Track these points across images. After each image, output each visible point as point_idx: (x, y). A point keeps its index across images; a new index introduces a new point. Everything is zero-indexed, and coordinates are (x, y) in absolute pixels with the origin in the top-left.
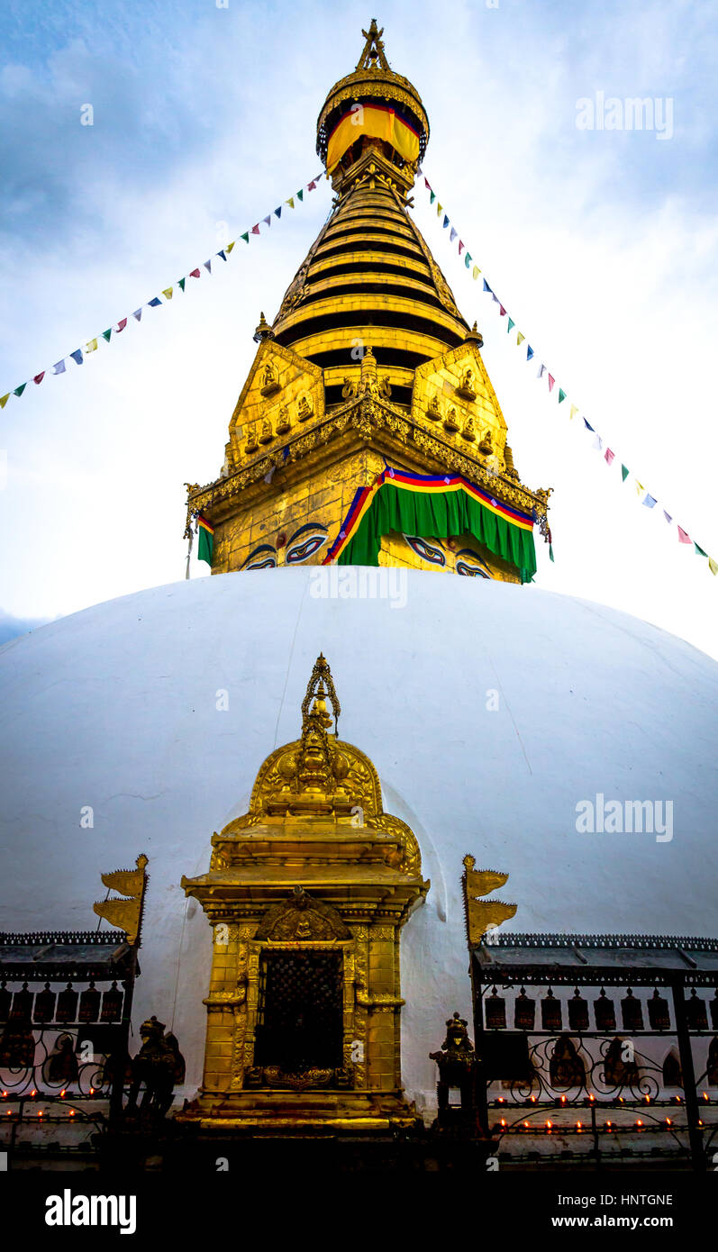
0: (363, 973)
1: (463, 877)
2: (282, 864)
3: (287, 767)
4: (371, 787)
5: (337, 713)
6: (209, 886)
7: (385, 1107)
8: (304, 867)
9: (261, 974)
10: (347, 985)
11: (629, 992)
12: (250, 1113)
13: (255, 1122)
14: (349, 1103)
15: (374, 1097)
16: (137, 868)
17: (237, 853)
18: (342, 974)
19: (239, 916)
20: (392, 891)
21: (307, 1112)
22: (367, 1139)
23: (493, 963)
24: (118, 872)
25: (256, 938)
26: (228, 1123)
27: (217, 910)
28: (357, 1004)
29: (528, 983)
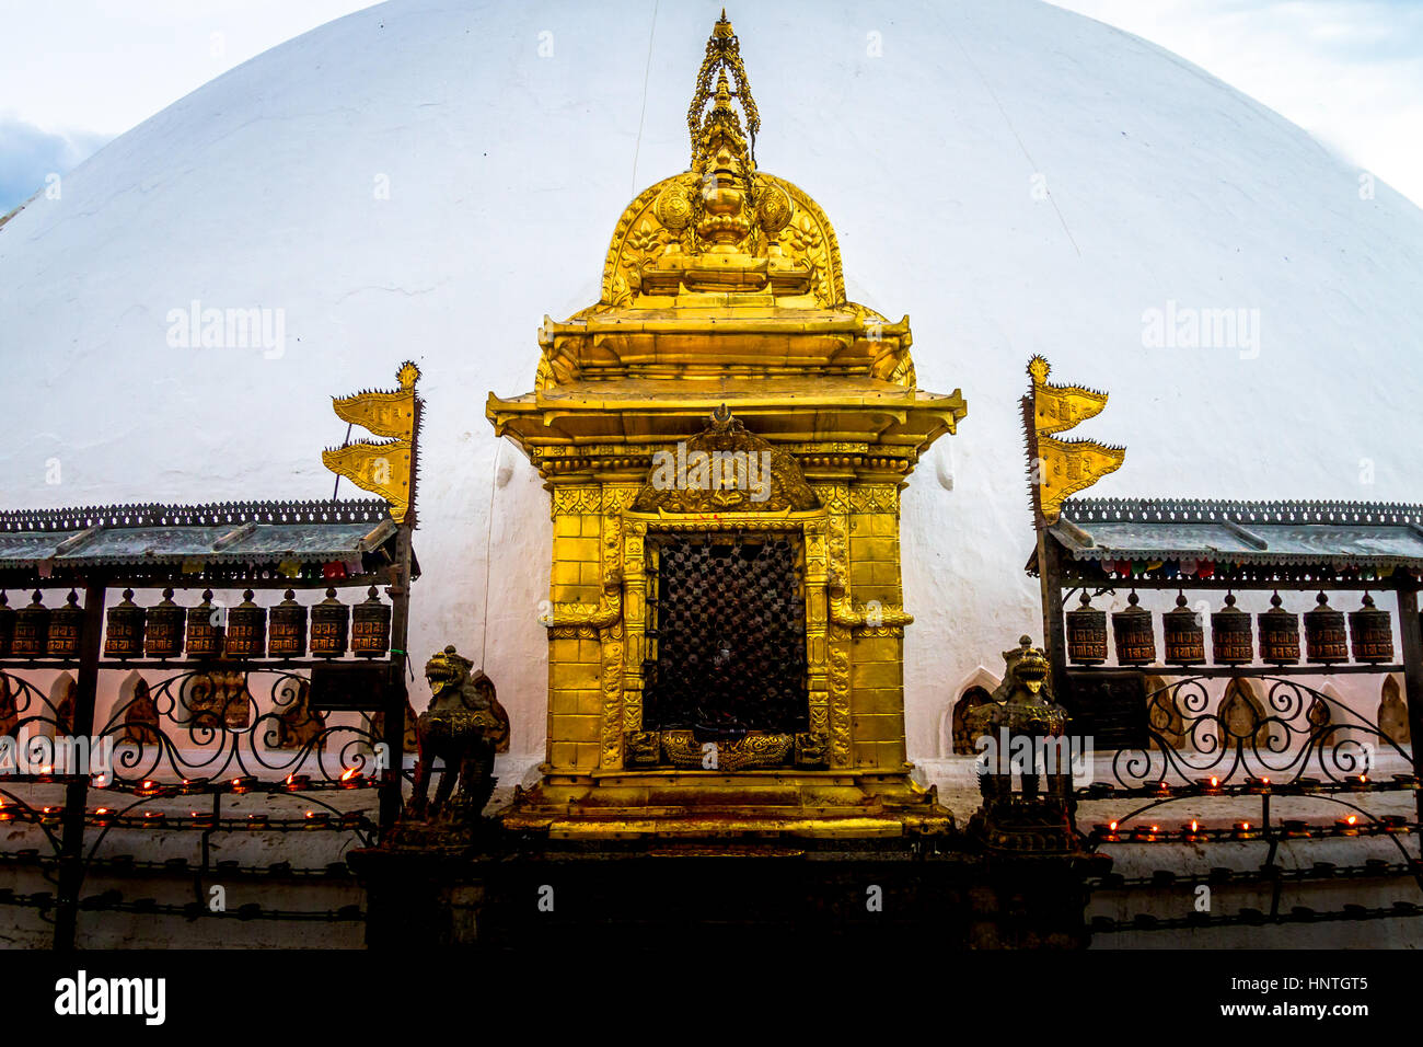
0: (843, 568)
1: (1024, 399)
2: (678, 377)
3: (674, 210)
4: (824, 256)
5: (754, 126)
6: (541, 412)
7: (889, 798)
8: (721, 381)
9: (648, 572)
10: (813, 591)
11: (1322, 599)
12: (643, 811)
13: (651, 828)
14: (822, 792)
15: (865, 781)
16: (399, 386)
17: (590, 356)
18: (803, 571)
19: (601, 469)
20: (902, 418)
21: (746, 809)
22: (863, 855)
23: (1095, 547)
24: (365, 394)
25: (636, 508)
26: (601, 829)
27: (559, 458)
28: (833, 623)
29: (1142, 584)
